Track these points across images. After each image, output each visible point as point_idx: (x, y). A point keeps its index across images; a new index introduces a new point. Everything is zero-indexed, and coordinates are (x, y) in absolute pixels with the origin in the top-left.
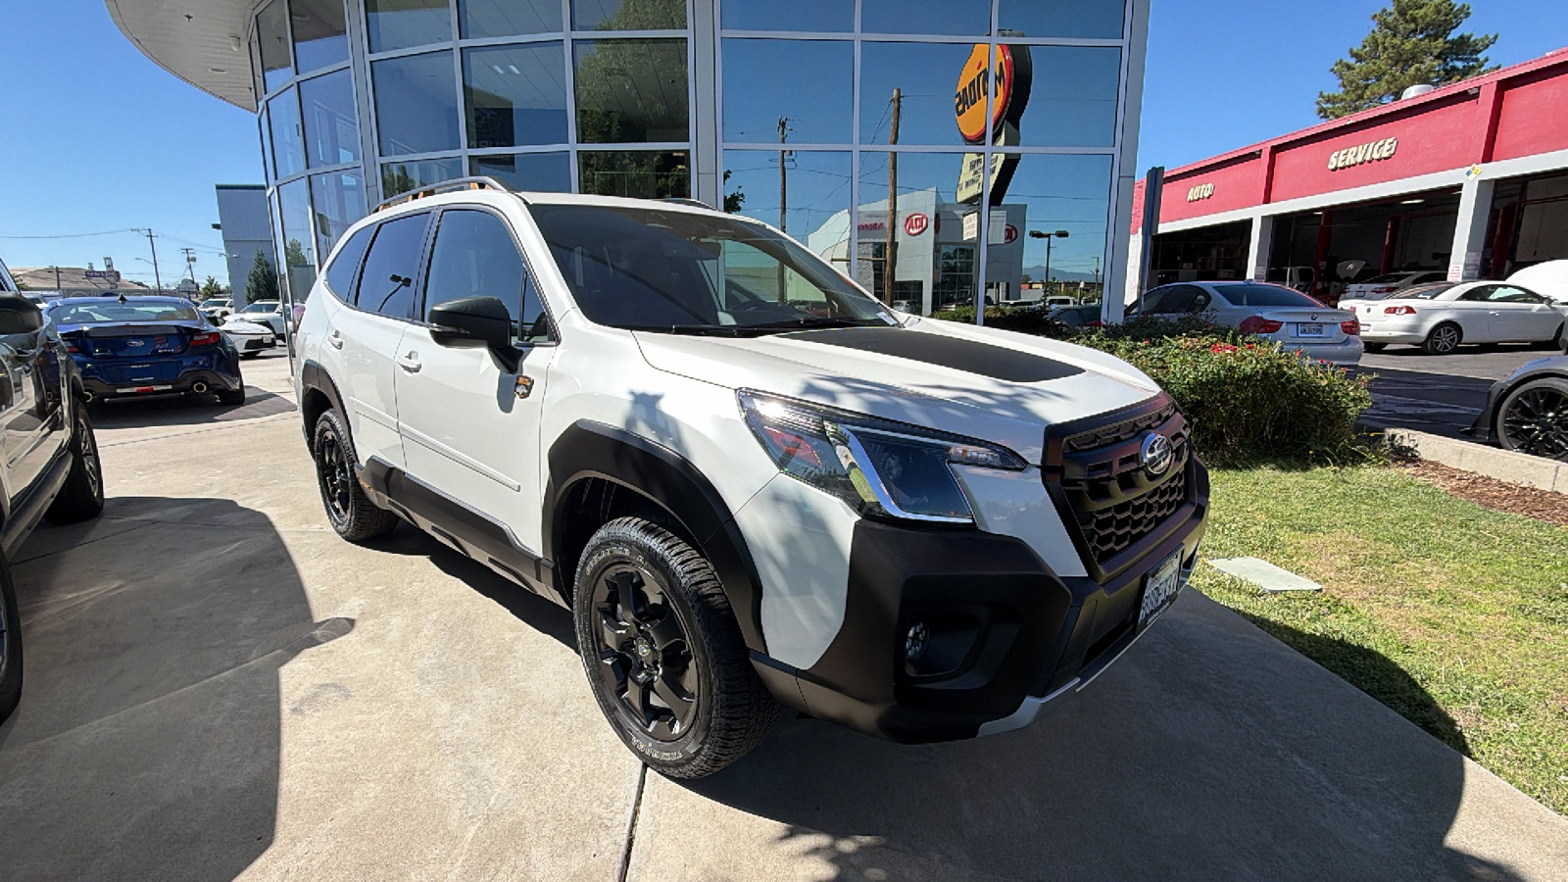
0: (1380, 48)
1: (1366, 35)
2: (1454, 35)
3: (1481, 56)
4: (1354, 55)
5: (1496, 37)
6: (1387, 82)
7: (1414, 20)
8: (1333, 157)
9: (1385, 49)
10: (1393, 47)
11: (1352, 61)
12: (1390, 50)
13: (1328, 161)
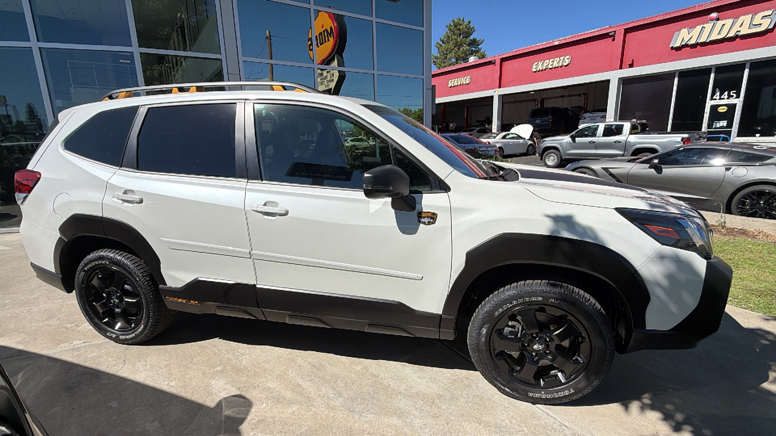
0: (450, 39)
1: (444, 33)
2: (472, 37)
3: (480, 47)
4: (442, 41)
5: (483, 40)
6: (454, 53)
7: (459, 30)
8: (449, 82)
9: (452, 40)
10: (455, 39)
11: (441, 43)
12: (454, 40)
13: (448, 84)
